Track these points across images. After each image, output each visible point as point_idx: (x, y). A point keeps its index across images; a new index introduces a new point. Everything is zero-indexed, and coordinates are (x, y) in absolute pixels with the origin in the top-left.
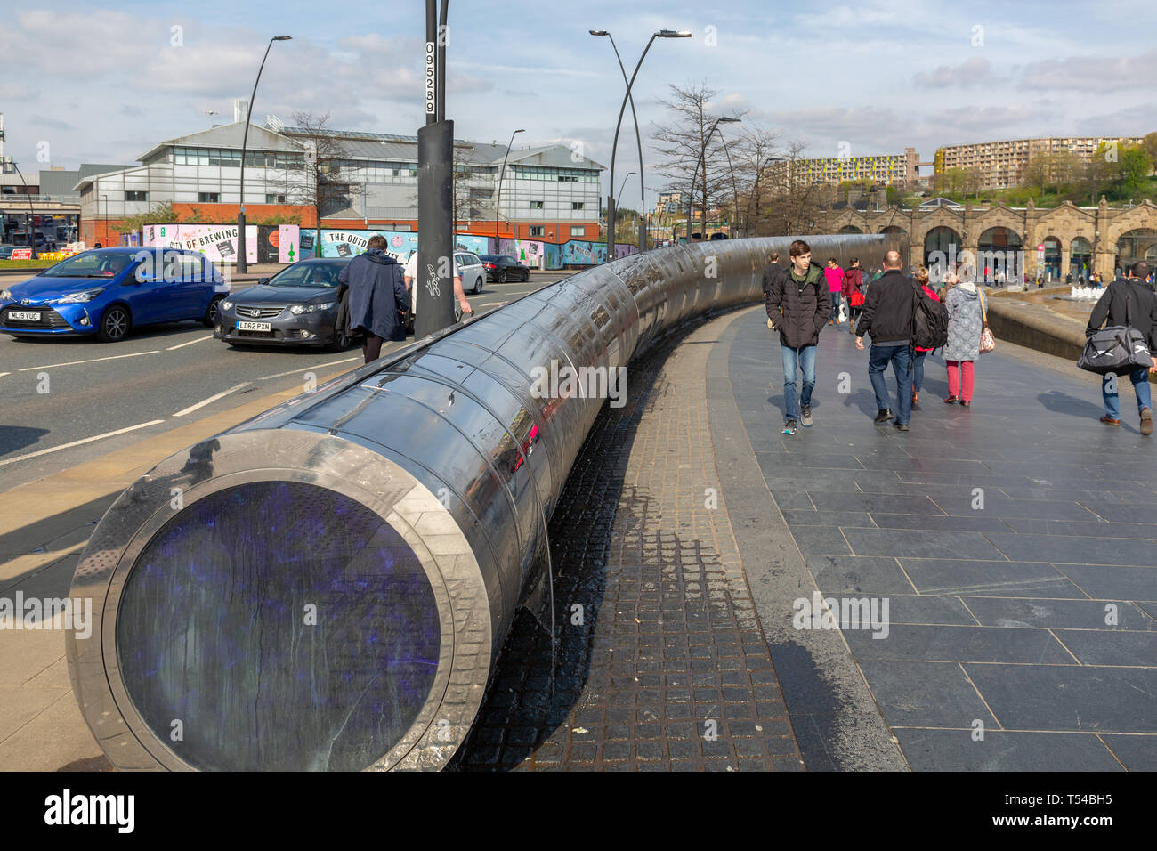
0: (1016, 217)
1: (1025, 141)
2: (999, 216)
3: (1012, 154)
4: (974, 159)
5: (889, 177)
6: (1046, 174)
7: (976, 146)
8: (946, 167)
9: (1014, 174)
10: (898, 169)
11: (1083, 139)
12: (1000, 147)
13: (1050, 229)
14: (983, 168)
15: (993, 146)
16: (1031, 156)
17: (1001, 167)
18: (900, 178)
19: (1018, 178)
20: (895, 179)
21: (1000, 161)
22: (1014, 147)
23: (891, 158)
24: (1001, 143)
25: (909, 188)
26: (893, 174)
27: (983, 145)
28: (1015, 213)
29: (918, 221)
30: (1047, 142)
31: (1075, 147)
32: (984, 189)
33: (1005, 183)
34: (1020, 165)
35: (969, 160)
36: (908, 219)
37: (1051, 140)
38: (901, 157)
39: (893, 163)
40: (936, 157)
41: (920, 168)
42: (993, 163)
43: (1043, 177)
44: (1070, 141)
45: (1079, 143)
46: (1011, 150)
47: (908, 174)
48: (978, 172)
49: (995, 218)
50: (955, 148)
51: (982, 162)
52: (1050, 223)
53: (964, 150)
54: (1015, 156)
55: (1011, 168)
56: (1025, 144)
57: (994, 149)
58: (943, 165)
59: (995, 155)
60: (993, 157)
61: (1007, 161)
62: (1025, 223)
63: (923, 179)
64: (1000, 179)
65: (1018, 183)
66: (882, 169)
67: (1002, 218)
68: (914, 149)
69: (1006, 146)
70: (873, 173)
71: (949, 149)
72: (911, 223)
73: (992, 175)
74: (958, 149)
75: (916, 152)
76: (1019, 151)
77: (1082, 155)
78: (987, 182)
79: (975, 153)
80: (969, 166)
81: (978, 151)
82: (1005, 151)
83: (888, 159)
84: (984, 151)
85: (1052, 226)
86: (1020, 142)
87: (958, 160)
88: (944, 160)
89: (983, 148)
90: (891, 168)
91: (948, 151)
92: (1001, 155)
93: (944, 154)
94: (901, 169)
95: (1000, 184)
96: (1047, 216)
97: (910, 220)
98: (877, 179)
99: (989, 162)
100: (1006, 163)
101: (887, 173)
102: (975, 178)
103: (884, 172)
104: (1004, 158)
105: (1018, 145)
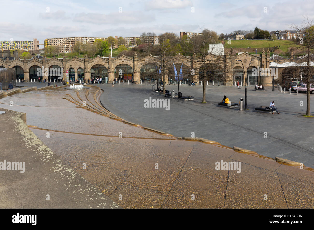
0: (60, 61)
1: (74, 38)
2: (54, 61)
3: (70, 42)
4: (57, 43)
5: (28, 49)
6: (80, 48)
7: (58, 39)
8: (48, 45)
9: (71, 48)
10: (31, 46)
11: (91, 38)
12: (66, 39)
13: (71, 65)
14: (61, 46)
15: (64, 39)
16: (76, 43)
17: (66, 46)
18: (32, 49)
19: (72, 49)
20: (30, 49)
21: (66, 44)
22: (70, 40)
23: (28, 42)
24: (66, 38)
25: (35, 52)
26: (30, 48)
27: (60, 38)
28: (59, 60)
29: (26, 64)
30: (81, 38)
31: (89, 40)
32: (60, 53)
33: (68, 51)
34: (72, 45)
35: (56, 43)
36: (22, 63)
37: (82, 38)
38: (32, 42)
39: (29, 44)
40: (45, 42)
41: (39, 45)
42: (64, 44)
43: (79, 49)
44: (87, 38)
45: (90, 39)
46: (69, 41)
47: (35, 47)
48: (59, 48)
49: (53, 62)
50: (51, 39)
51: (60, 44)
52: (71, 63)
53: (54, 40)
54: (71, 42)
55: (70, 46)
56: (74, 39)
57: (64, 40)
58: (47, 45)
59: (64, 42)
60: (64, 43)
61: (68, 44)
62: (63, 63)
63: (40, 49)
64: (66, 49)
65: (72, 51)
66: (25, 46)
67: (55, 62)
68: (37, 39)
69: (68, 39)
70: (22, 47)
71: (49, 39)
72: (24, 64)
73: (64, 48)
74: (52, 40)
75: (38, 40)
76: (72, 41)
77: (91, 42)
78: (62, 50)
79: (58, 41)
80: (56, 45)
81: (59, 40)
82: (67, 41)
83: (27, 42)
84: (61, 40)
85: (71, 64)
86: (72, 38)
87: (52, 43)
88: (47, 43)
89: (60, 39)
90: (29, 45)
91: (48, 40)
92: (66, 42)
93: (47, 41)
94: (33, 46)
95: (67, 51)
96: (70, 61)
97: (23, 63)
98: (23, 49)
99: (62, 44)
100: (68, 45)
101: (27, 47)
102: (58, 49)
103: (26, 47)
104: (67, 43)
105: (72, 39)
